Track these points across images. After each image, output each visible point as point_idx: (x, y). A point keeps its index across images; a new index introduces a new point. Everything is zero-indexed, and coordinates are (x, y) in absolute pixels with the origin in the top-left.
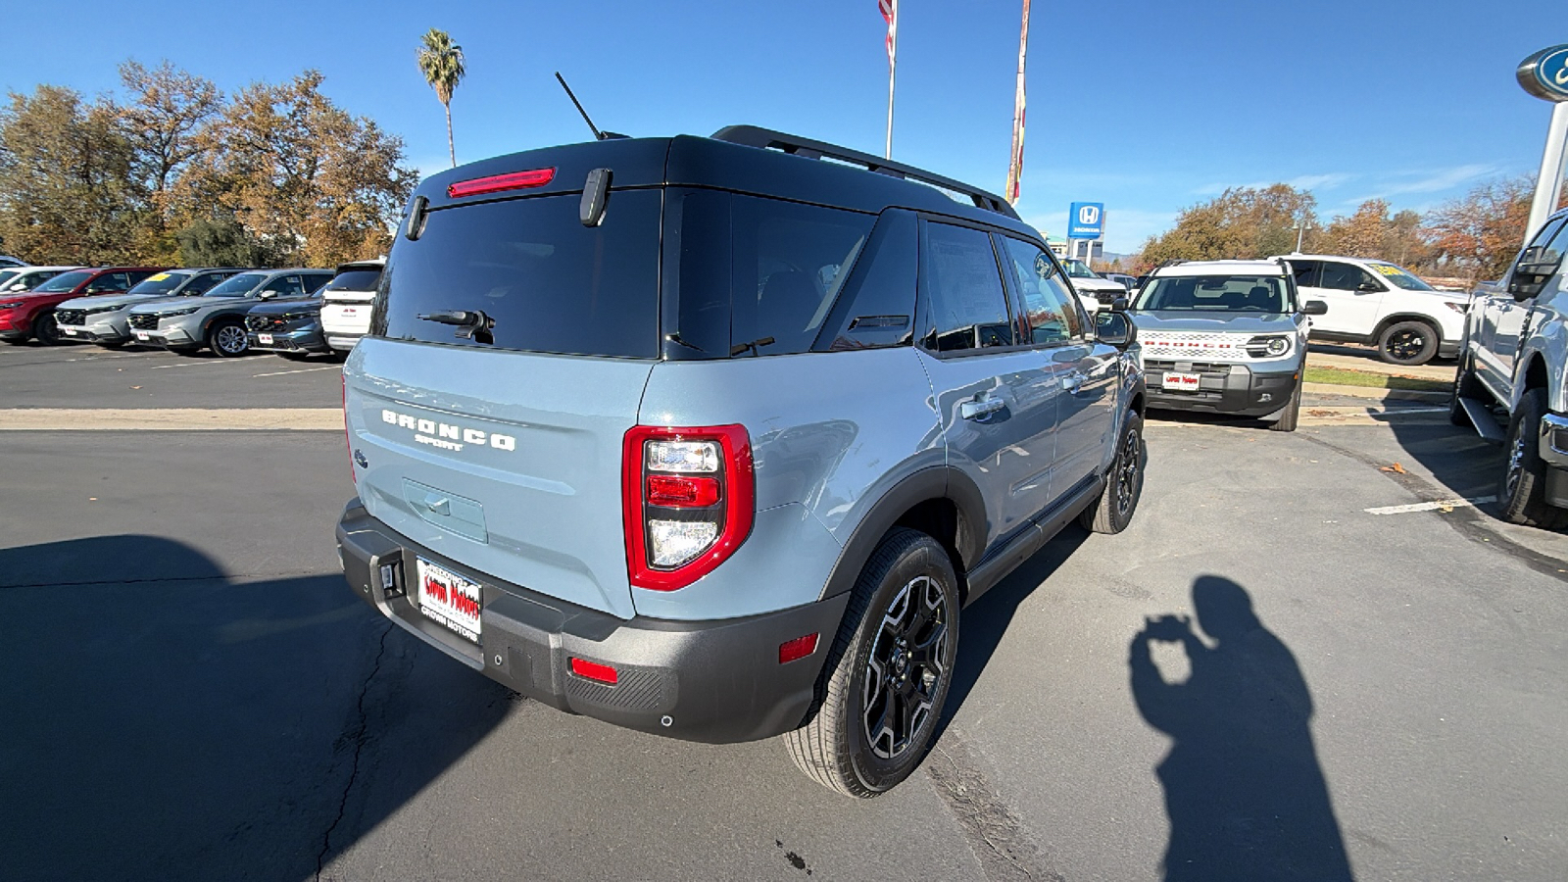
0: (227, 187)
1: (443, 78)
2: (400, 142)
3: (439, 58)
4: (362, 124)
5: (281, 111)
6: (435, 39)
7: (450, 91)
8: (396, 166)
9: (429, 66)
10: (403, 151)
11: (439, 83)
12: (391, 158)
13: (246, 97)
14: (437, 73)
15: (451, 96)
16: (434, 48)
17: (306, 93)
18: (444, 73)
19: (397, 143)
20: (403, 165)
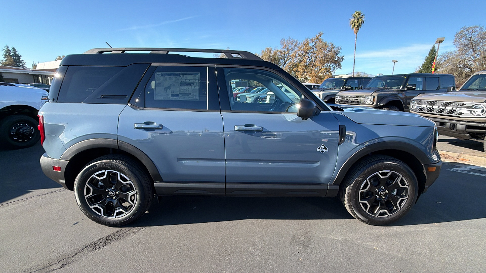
0: (295, 66)
1: (356, 26)
2: (340, 48)
3: (356, 20)
4: (330, 45)
5: (311, 45)
6: (356, 14)
7: (358, 30)
8: (338, 56)
9: (352, 23)
10: (341, 51)
11: (355, 28)
12: (336, 54)
13: (304, 43)
14: (355, 25)
15: (358, 31)
16: (355, 17)
17: (318, 39)
18: (357, 24)
19: (339, 49)
20: (340, 55)
